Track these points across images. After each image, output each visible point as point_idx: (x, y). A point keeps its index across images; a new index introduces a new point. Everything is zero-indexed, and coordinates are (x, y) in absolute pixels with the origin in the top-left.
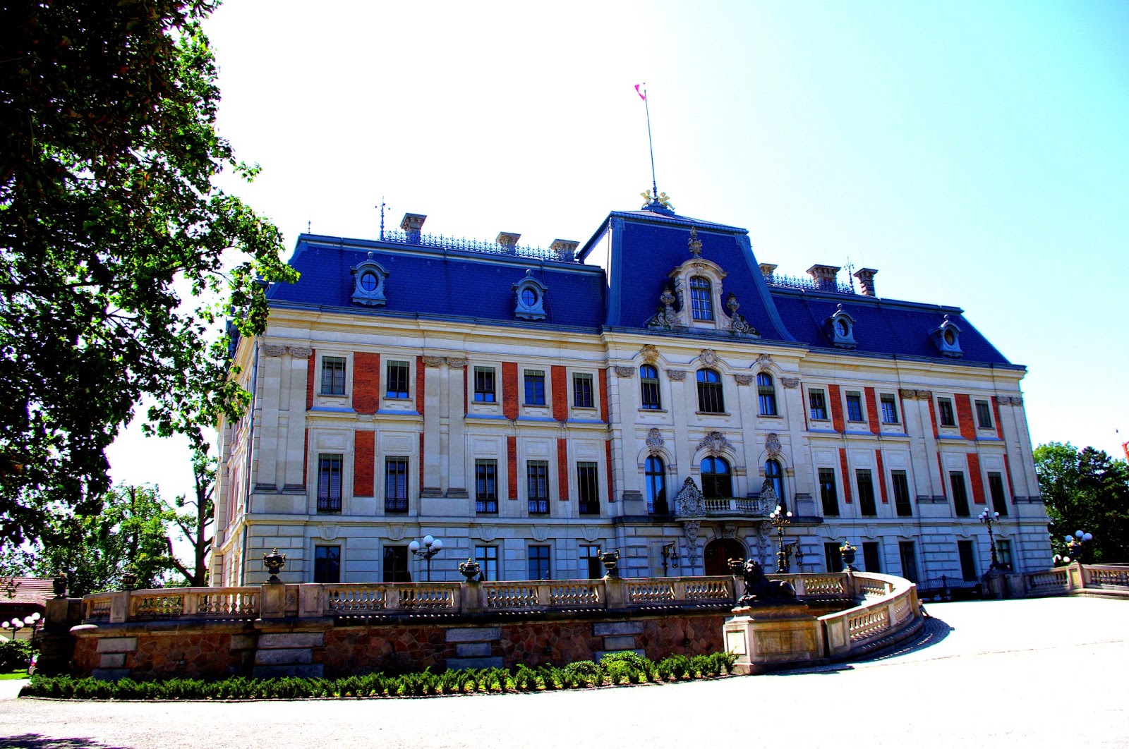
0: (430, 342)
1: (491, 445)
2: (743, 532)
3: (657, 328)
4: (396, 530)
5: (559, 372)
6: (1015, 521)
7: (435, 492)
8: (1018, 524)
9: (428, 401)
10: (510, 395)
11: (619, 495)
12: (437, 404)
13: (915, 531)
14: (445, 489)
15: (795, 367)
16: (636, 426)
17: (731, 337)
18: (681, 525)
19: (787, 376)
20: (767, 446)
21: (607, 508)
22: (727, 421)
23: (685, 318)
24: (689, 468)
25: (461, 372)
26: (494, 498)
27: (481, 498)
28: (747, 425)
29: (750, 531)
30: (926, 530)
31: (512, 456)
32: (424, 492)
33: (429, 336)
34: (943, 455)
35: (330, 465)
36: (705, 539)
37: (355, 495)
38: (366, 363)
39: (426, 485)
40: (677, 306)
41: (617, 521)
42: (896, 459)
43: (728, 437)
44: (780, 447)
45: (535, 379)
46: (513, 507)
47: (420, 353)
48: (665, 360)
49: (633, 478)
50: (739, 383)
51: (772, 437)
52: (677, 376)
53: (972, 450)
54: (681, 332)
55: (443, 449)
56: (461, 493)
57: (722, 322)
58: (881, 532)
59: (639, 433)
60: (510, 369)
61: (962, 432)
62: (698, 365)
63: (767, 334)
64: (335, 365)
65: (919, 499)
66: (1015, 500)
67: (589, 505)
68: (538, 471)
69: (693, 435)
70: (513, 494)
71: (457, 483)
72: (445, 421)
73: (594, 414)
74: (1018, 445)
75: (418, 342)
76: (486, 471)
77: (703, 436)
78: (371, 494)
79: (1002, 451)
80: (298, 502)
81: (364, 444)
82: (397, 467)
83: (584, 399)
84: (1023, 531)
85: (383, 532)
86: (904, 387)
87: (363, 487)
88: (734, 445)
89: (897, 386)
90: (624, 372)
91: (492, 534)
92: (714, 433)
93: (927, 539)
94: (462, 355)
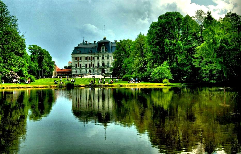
1: (87, 63)
2: (104, 69)
3: (99, 53)
5: (91, 57)
7: (83, 66)
9: (82, 60)
10: (88, 59)
16: (97, 61)
17: (105, 53)
18: (99, 68)
19: (110, 56)
21: (95, 67)
22: (104, 60)
24: (101, 64)
25: (84, 58)
27: (86, 67)
31: (92, 64)
32: (82, 66)
35: (76, 65)
36: (101, 69)
38: (78, 57)
40: (101, 51)
41: (95, 68)
45: (90, 58)
46: (88, 67)
47: (82, 56)
48: (99, 55)
49: (96, 65)
50: (106, 57)
51: (108, 61)
52: (100, 57)
54: (101, 53)
55: (83, 63)
57: (105, 51)
60: (88, 57)
62: (102, 56)
64: (76, 58)
67: (93, 67)
68: (90, 64)
71: (84, 66)
76: (86, 65)
77: (102, 61)
80: (74, 67)
81: (78, 63)
82: (80, 65)
83: (93, 59)
85: (80, 69)
87: (78, 66)
88: (105, 62)
90: (96, 57)
91: (86, 69)
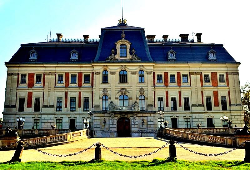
0: (47, 69)
1: (61, 94)
2: (129, 116)
3: (108, 60)
4: (36, 115)
5: (80, 74)
6: (229, 111)
7: (46, 106)
8: (231, 113)
9: (46, 84)
11: (94, 106)
12: (48, 85)
13: (191, 115)
14: (48, 106)
15: (152, 68)
16: (100, 88)
17: (131, 61)
18: (109, 113)
19: (148, 71)
20: (140, 91)
21: (91, 109)
22: (128, 85)
23: (117, 57)
24: (115, 98)
25: (54, 76)
26: (61, 107)
27: (57, 107)
28: (133, 86)
29: (131, 115)
30: (194, 115)
32: (44, 106)
33: (46, 68)
34: (204, 92)
35: (22, 100)
36: (117, 117)
37: (27, 107)
38: (31, 75)
39: (44, 105)
40: (115, 54)
42: (185, 93)
43: (127, 89)
44: (144, 91)
46: (66, 109)
47: (44, 72)
48: (110, 69)
49: (98, 101)
50: (132, 74)
51: (142, 89)
52: (113, 73)
53: (215, 90)
54: (116, 61)
55: (49, 95)
56: (53, 106)
57: (129, 57)
58: (178, 115)
59: (100, 89)
60: (67, 74)
61: (212, 84)
62: (120, 70)
63: (144, 59)
64: (23, 77)
65: (193, 105)
66: (230, 105)
67: (86, 108)
68: (73, 100)
69: (117, 89)
70: (66, 106)
71: (52, 104)
72: (49, 89)
73: (90, 85)
74: (234, 88)
75: (44, 69)
76: (59, 100)
77: (120, 89)
78: (31, 107)
79: (227, 90)
80: (14, 109)
81: (30, 95)
82: (37, 100)
83: (87, 81)
84: (232, 115)
85: (33, 116)
86: (191, 71)
87: (29, 105)
88: (129, 91)
89: (189, 71)
90: (98, 73)
91: (60, 116)
92: (123, 88)
93: (194, 117)
94: (54, 72)
